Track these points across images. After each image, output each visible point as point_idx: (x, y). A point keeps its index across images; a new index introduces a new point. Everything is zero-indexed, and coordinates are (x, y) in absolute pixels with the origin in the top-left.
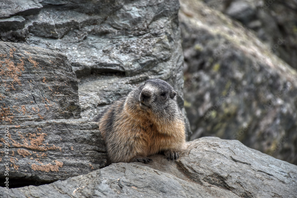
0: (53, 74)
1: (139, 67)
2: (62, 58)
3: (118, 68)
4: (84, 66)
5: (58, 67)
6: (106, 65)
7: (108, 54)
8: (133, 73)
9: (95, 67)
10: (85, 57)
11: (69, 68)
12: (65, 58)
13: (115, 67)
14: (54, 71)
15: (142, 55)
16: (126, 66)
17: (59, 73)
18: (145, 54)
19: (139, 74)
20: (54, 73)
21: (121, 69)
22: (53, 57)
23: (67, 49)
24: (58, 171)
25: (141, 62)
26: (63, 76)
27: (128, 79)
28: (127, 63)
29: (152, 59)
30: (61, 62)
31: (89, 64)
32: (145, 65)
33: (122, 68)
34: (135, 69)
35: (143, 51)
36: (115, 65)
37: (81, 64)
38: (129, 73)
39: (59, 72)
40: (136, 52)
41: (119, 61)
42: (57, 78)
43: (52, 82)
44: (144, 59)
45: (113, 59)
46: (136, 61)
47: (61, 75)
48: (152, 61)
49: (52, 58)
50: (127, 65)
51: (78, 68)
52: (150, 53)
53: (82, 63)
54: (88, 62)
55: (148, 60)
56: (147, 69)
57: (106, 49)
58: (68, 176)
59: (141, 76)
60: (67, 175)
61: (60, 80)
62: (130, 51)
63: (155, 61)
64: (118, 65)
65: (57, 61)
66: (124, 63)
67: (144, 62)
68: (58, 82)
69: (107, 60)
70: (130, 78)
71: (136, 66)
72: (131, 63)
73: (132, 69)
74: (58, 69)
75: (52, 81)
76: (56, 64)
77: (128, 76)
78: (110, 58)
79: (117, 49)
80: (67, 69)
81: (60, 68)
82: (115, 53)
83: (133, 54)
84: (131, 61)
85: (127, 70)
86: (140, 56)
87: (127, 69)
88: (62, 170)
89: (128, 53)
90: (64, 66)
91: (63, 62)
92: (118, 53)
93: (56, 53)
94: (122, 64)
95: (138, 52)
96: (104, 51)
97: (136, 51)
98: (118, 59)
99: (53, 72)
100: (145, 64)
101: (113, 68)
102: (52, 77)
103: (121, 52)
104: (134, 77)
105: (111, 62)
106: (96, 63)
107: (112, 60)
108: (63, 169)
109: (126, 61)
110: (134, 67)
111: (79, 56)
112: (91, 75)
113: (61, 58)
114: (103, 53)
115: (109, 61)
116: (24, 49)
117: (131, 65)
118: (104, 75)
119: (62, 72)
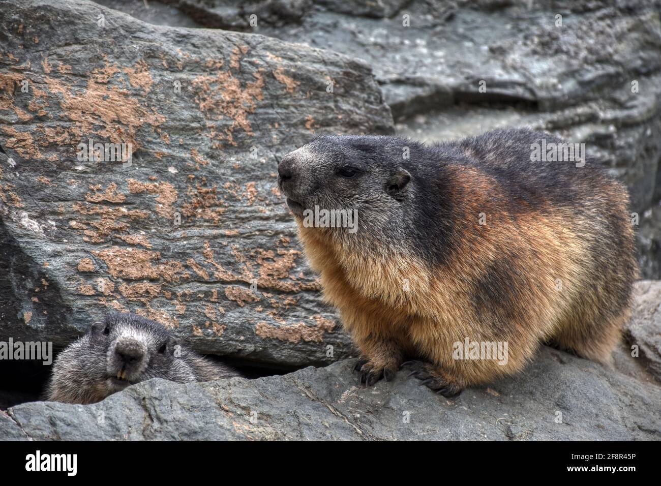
0: (333, 110)
1: (576, 90)
2: (360, 71)
3: (520, 91)
4: (436, 86)
5: (346, 92)
6: (491, 83)
7: (501, 58)
8: (556, 105)
9: (463, 89)
10: (441, 63)
11: (374, 95)
12: (366, 71)
13: (513, 88)
14: (336, 101)
15: (586, 61)
16: (541, 87)
17: (345, 107)
18: (594, 57)
19: (575, 105)
20: (336, 106)
21: (528, 95)
22: (337, 70)
23: (402, 43)
24: (320, 342)
25: (580, 78)
26: (357, 114)
27: (544, 119)
28: (545, 79)
29: (611, 69)
30: (357, 81)
31: (449, 81)
32: (593, 85)
33: (531, 91)
34: (564, 95)
35: (590, 50)
36: (514, 84)
37: (429, 82)
38: (547, 104)
39: (349, 104)
40: (572, 54)
41: (524, 75)
42: (341, 119)
43: (328, 129)
44: (588, 71)
45: (511, 71)
46: (571, 74)
47: (352, 111)
48: (610, 76)
49: (333, 72)
50: (544, 86)
51: (420, 91)
52: (609, 57)
53: (431, 79)
54: (449, 76)
55: (600, 72)
56: (597, 95)
57: (499, 43)
58: (345, 353)
59: (580, 110)
60: (344, 351)
61: (348, 123)
62: (558, 51)
63: (618, 75)
64: (520, 84)
65: (344, 78)
66: (538, 81)
67: (589, 76)
68: (343, 129)
70: (549, 117)
71: (569, 86)
72: (555, 81)
73: (556, 94)
74: (345, 97)
75: (328, 125)
76: (342, 85)
77: (544, 111)
78: (504, 67)
79: (525, 44)
80: (369, 97)
81: (353, 96)
82: (515, 57)
83: (564, 57)
84: (555, 73)
85: (543, 99)
86: (581, 62)
87: (542, 94)
88: (332, 340)
89: (552, 56)
90: (363, 90)
91: (360, 80)
92: (527, 55)
93: (345, 60)
94: (532, 82)
95: (576, 54)
96: (492, 50)
97: (572, 49)
98: (522, 71)
99: (332, 105)
100: (590, 82)
101: (509, 92)
102: (330, 116)
103: (534, 52)
104: (559, 113)
105: (506, 77)
106: (467, 78)
107: (508, 72)
108: (336, 337)
109: (544, 74)
110: (561, 90)
111: (428, 61)
112: (456, 108)
113: (355, 70)
114: (491, 54)
115: (500, 75)
116: (267, 48)
117: (554, 86)
118: (485, 107)
119: (356, 105)
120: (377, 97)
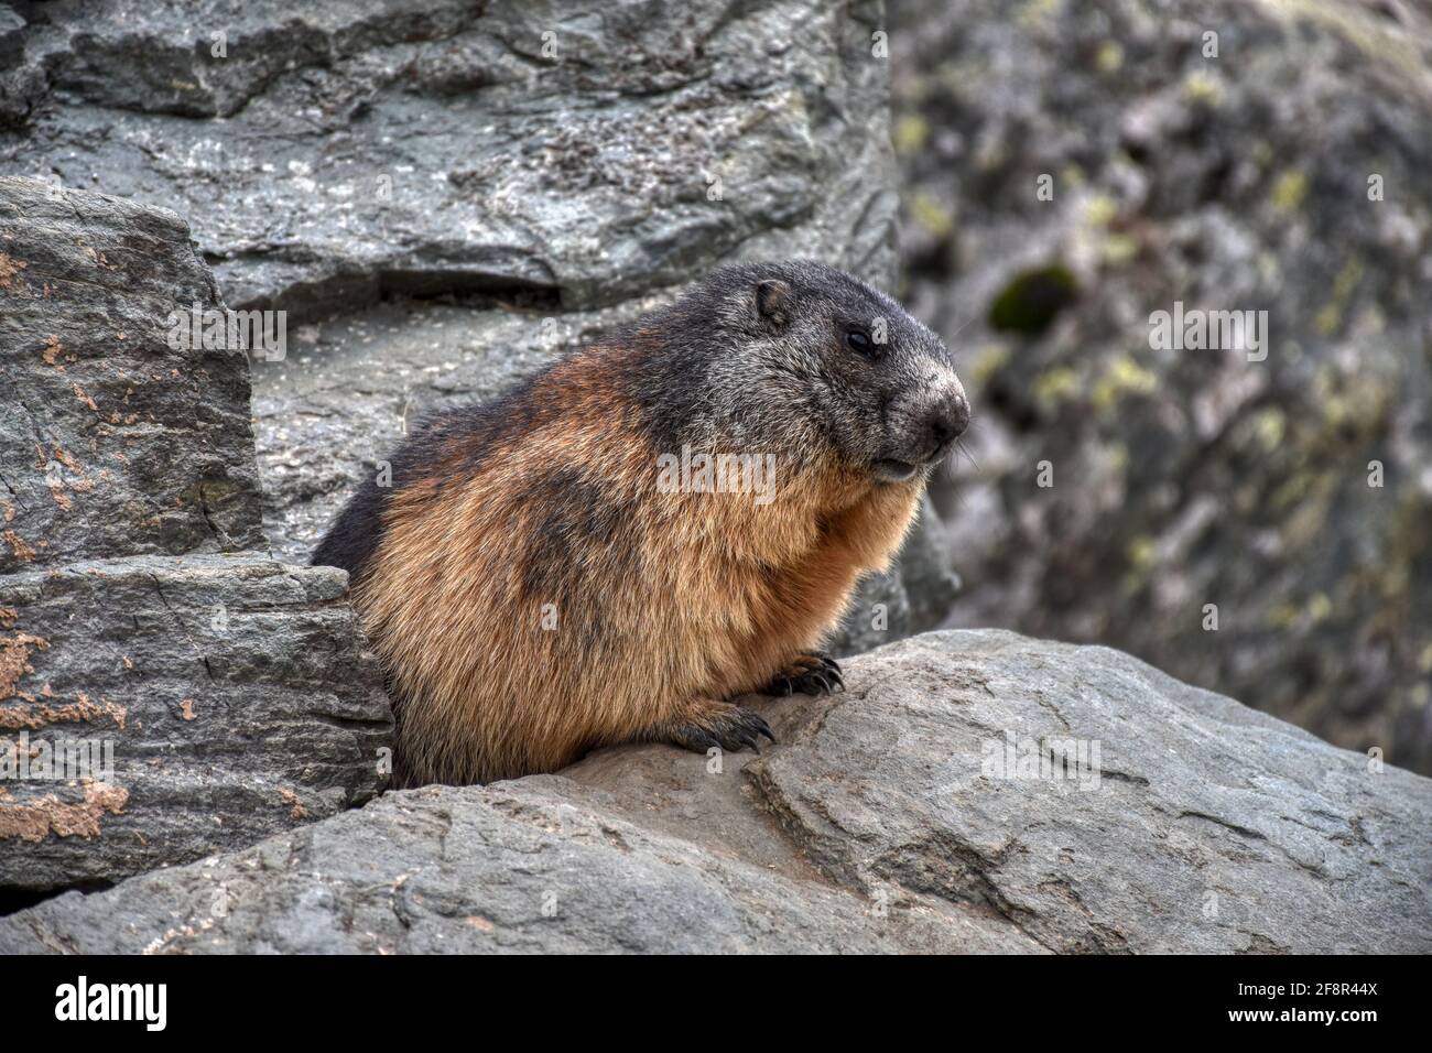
0: (104, 322)
1: (640, 261)
2: (161, 235)
3: (521, 267)
4: (337, 260)
5: (134, 280)
6: (462, 253)
7: (476, 197)
8: (600, 295)
9: (397, 266)
10: (346, 212)
11: (196, 285)
12: (175, 234)
13: (505, 261)
14: (112, 302)
15: (656, 198)
16: (564, 258)
17: (133, 313)
18: (674, 191)
19: (638, 295)
20: (112, 313)
21: (537, 276)
22: (109, 232)
23: (258, 170)
24: (95, 836)
25: (647, 237)
26: (160, 327)
27: (573, 325)
28: (571, 241)
29: (712, 216)
30: (156, 257)
31: (366, 250)
32: (675, 250)
33: (547, 268)
34: (614, 274)
35: (664, 176)
36: (507, 251)
37: (320, 252)
38: (581, 292)
39: (142, 307)
40: (627, 184)
41: (528, 232)
42: (125, 340)
43: (95, 363)
44: (665, 221)
45: (500, 224)
46: (627, 227)
47: (148, 322)
48: (708, 230)
49: (100, 237)
50: (572, 252)
51: (302, 273)
52: (702, 188)
53: (324, 247)
54: (364, 239)
55: (688, 223)
56: (684, 271)
57: (469, 167)
58: (151, 857)
59: (649, 305)
60: (149, 852)
61: (141, 348)
62: (596, 180)
63: (725, 226)
64: (520, 253)
65: (128, 251)
66: (558, 245)
67: (665, 232)
68: (131, 362)
69: (470, 230)
70: (585, 321)
71: (625, 252)
72: (594, 243)
73: (598, 271)
74: (133, 291)
75: (95, 356)
76: (125, 265)
77: (575, 310)
78: (484, 217)
79: (526, 167)
80: (186, 292)
81: (149, 288)
82: (506, 193)
83: (611, 192)
84: (594, 229)
85: (569, 281)
86: (647, 200)
87: (568, 272)
88: (122, 829)
89: (584, 189)
90: (171, 275)
91: (163, 253)
92: (531, 190)
93: (126, 211)
94: (546, 248)
95: (637, 184)
96: (455, 180)
97: (626, 174)
98: (522, 222)
99: (102, 310)
100: (669, 243)
101: (497, 269)
102: (100, 336)
103: (548, 184)
104: (606, 311)
105: (488, 238)
106: (405, 243)
107: (493, 229)
108: (129, 823)
109: (569, 229)
110: (610, 262)
111: (317, 207)
112: (384, 306)
113: (152, 233)
114: (453, 189)
115: (477, 234)
117: (591, 253)
118: (447, 304)
119: (156, 309)
120: (204, 289)
